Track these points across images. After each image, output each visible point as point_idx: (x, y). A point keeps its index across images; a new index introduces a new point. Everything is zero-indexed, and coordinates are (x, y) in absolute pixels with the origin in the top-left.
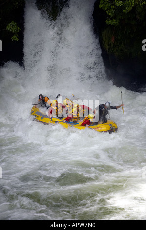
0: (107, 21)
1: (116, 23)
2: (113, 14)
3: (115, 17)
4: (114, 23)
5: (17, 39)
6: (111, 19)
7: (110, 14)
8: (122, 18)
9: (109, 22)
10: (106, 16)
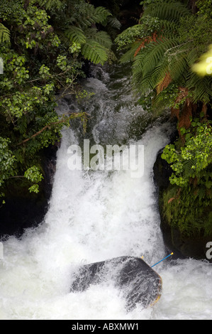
0: (170, 179)
1: (183, 182)
2: (180, 169)
3: (182, 174)
4: (181, 182)
5: (37, 191)
6: (178, 177)
7: (176, 170)
8: (194, 177)
9: (173, 180)
10: (170, 172)
